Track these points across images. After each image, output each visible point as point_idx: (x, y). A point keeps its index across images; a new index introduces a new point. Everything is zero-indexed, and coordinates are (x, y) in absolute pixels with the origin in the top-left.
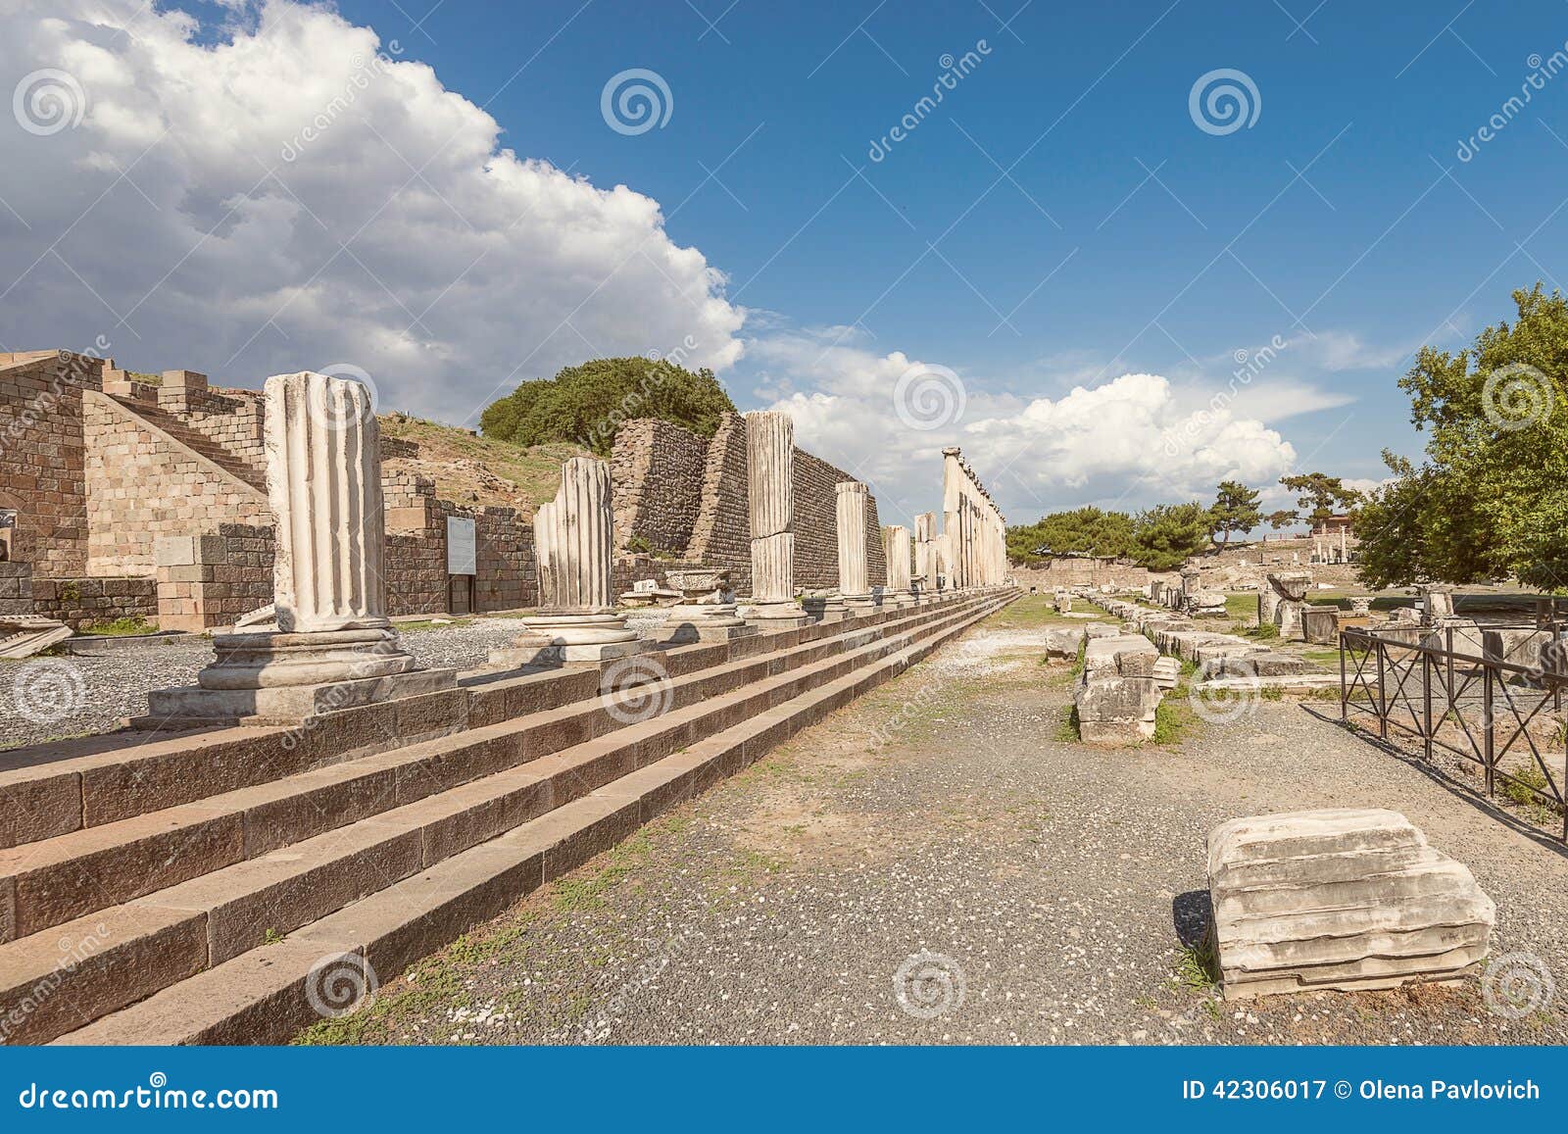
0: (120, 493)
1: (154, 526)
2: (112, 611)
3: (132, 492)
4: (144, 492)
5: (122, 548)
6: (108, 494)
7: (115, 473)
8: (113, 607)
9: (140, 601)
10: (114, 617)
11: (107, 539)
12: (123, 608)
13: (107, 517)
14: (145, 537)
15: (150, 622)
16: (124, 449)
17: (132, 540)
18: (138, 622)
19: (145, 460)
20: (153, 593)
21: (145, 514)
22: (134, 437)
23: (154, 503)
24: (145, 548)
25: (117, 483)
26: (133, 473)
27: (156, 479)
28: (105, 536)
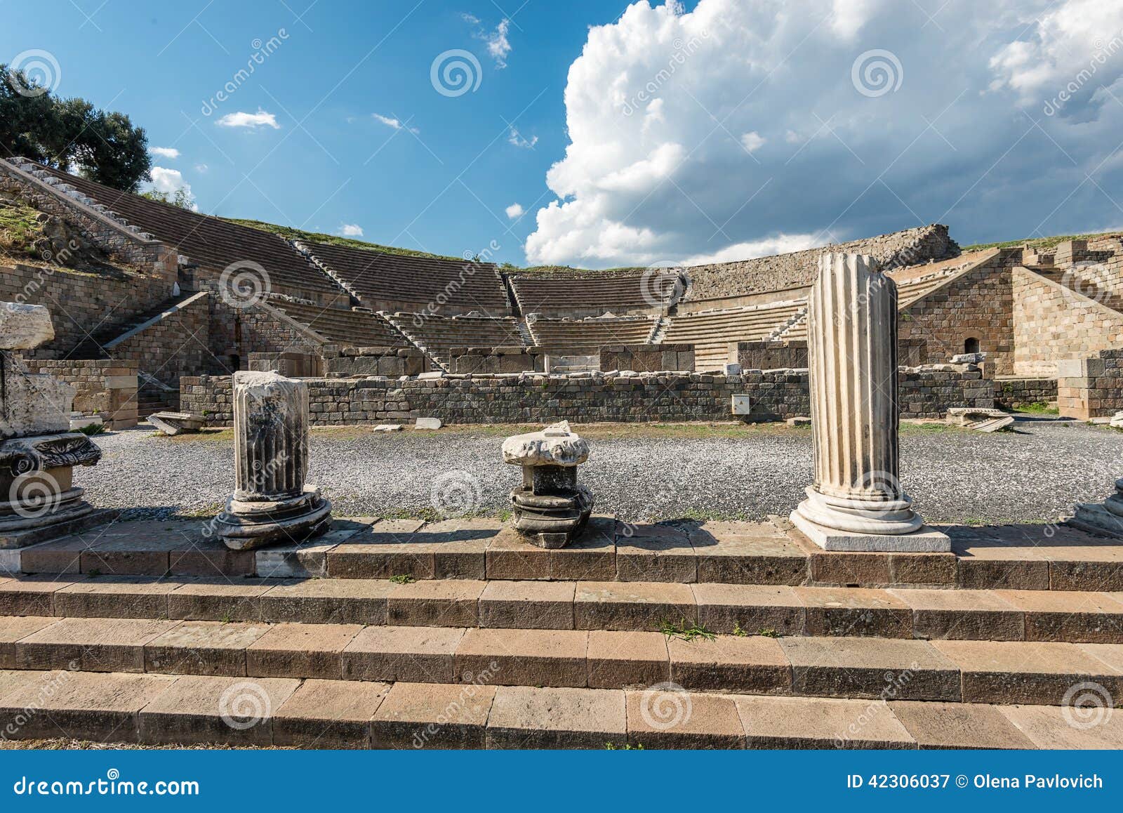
0: (1033, 324)
1: (1053, 343)
2: (1030, 398)
3: (1040, 323)
4: (1046, 323)
5: (1034, 356)
6: (1026, 325)
7: (1029, 312)
8: (1030, 396)
9: (1046, 393)
10: (1031, 402)
11: (1025, 351)
12: (1036, 396)
13: (1025, 338)
14: (1047, 349)
15: (1052, 406)
16: (1035, 299)
17: (1039, 351)
18: (1045, 405)
19: (1047, 304)
20: (1053, 388)
21: (1047, 336)
22: (1040, 291)
23: (1053, 329)
24: (1047, 356)
25: (1030, 318)
26: (1040, 312)
27: (1054, 314)
28: (1024, 349)
